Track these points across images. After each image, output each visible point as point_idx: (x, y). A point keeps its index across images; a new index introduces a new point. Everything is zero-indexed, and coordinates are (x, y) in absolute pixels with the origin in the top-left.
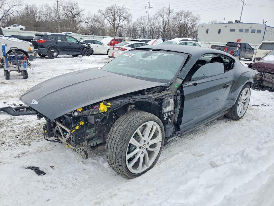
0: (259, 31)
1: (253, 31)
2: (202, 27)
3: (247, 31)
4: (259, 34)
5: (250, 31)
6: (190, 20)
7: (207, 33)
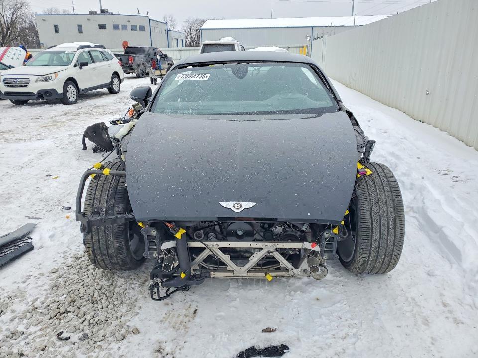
0: (142, 28)
1: (134, 28)
2: (44, 20)
3: (125, 27)
4: (142, 32)
5: (129, 28)
6: (8, 7)
7: (57, 31)
